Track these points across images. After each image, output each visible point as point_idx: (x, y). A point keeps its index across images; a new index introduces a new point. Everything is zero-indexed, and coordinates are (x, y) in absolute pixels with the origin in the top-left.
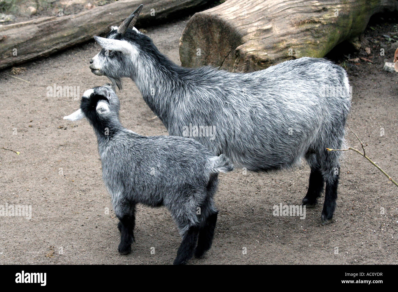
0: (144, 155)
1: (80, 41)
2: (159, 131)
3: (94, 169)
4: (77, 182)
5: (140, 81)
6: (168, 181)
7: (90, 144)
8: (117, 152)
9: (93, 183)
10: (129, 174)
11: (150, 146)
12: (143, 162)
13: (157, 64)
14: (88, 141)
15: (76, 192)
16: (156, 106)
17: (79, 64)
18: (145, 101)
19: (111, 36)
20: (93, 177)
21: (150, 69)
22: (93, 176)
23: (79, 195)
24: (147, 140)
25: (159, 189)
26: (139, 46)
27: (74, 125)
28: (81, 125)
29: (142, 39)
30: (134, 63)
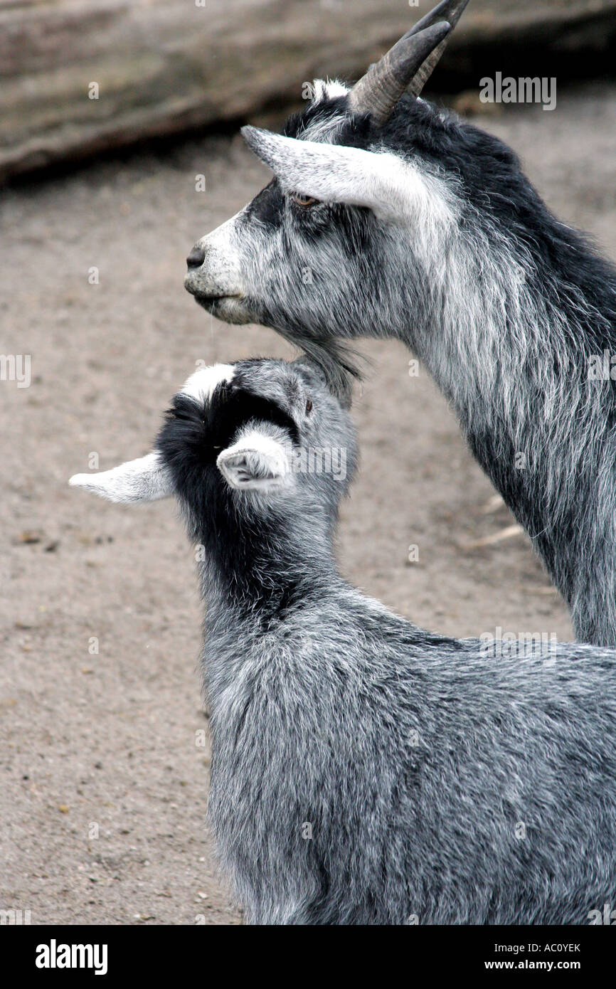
0: (439, 730)
1: (165, 126)
2: (510, 609)
3: (172, 763)
4: (85, 815)
5: (452, 354)
6: (557, 872)
7: (166, 634)
8: (297, 699)
9: (163, 830)
10: (357, 822)
11: (473, 688)
12: (434, 766)
13: (540, 275)
14: (156, 619)
15: (75, 868)
16: (526, 485)
17: (149, 238)
18: (477, 453)
19: (316, 128)
20: (165, 801)
21: (508, 298)
22: (163, 793)
23: (86, 883)
24: (457, 655)
25: (505, 908)
26: (459, 182)
27: (94, 535)
28: (129, 535)
29: (471, 151)
30: (427, 266)
